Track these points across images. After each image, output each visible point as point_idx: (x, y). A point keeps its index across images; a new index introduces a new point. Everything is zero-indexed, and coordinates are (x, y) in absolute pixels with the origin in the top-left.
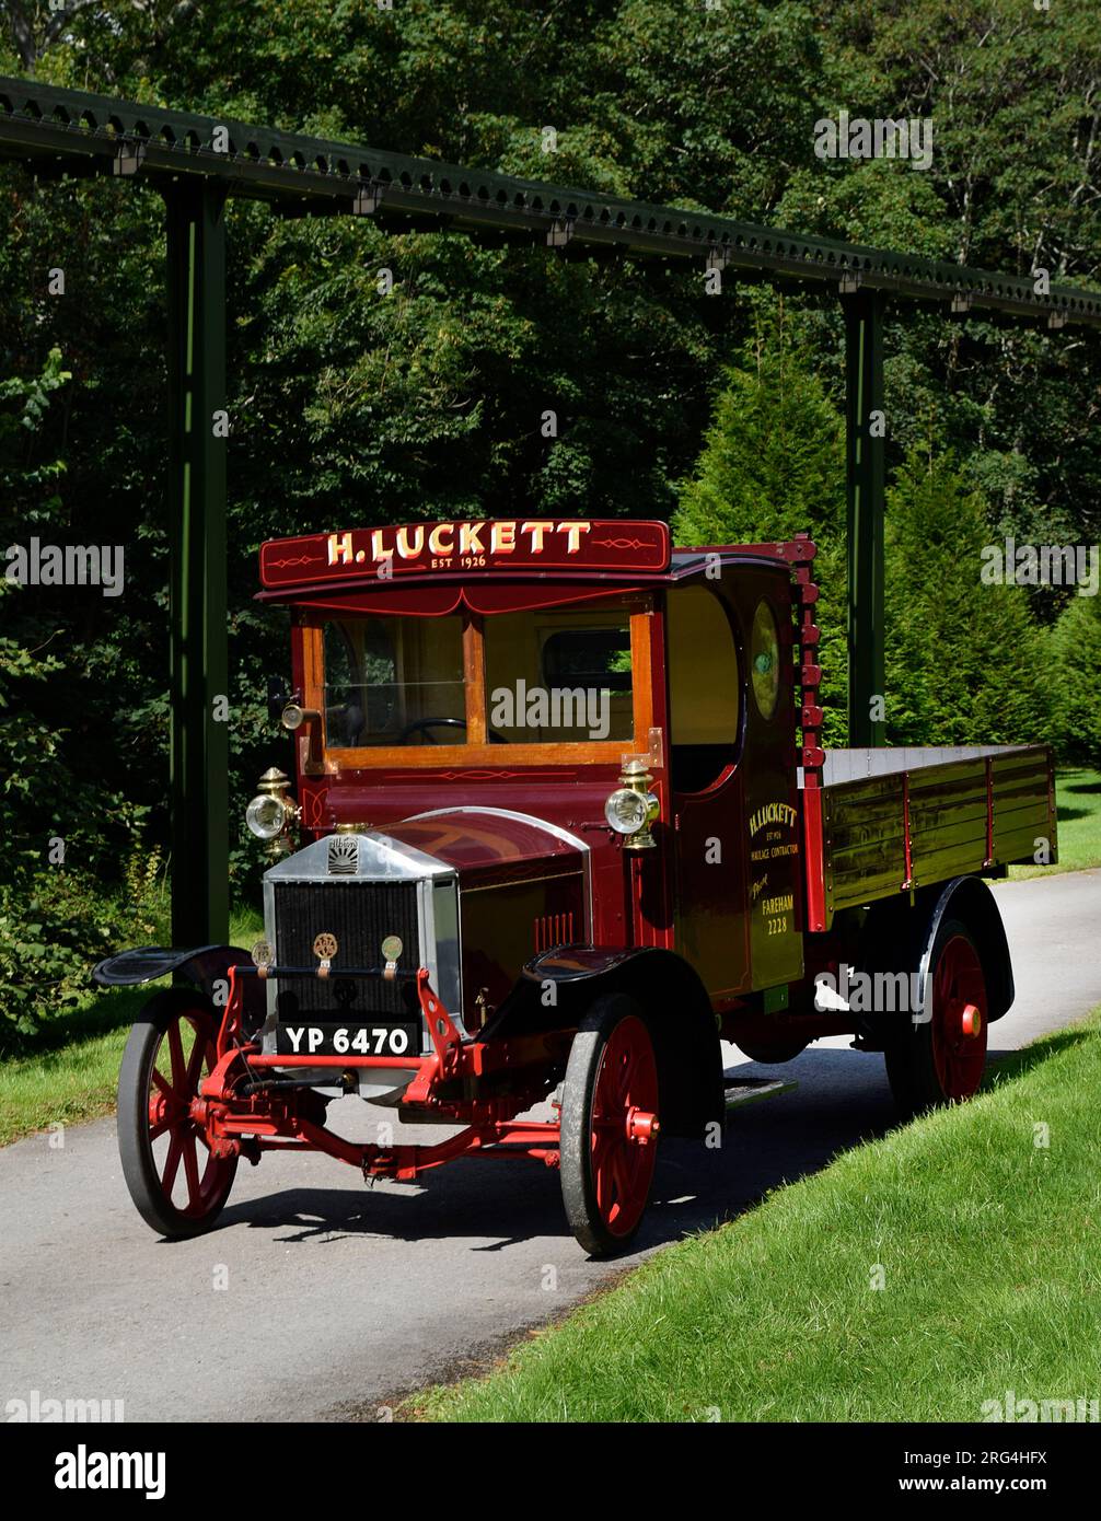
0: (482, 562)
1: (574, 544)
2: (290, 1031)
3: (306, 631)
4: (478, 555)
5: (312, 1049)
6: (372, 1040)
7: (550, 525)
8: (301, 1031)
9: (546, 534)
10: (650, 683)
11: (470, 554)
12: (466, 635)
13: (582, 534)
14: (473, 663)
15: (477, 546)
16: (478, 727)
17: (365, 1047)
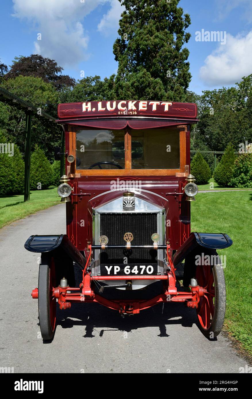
0: (136, 113)
1: (166, 109)
2: (107, 267)
3: (70, 133)
4: (134, 111)
5: (115, 273)
6: (140, 270)
7: (159, 103)
8: (111, 267)
9: (157, 105)
10: (185, 152)
11: (132, 110)
12: (126, 136)
13: (169, 106)
14: (128, 144)
15: (134, 108)
16: (129, 164)
17: (136, 272)
